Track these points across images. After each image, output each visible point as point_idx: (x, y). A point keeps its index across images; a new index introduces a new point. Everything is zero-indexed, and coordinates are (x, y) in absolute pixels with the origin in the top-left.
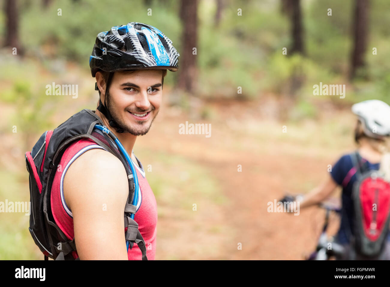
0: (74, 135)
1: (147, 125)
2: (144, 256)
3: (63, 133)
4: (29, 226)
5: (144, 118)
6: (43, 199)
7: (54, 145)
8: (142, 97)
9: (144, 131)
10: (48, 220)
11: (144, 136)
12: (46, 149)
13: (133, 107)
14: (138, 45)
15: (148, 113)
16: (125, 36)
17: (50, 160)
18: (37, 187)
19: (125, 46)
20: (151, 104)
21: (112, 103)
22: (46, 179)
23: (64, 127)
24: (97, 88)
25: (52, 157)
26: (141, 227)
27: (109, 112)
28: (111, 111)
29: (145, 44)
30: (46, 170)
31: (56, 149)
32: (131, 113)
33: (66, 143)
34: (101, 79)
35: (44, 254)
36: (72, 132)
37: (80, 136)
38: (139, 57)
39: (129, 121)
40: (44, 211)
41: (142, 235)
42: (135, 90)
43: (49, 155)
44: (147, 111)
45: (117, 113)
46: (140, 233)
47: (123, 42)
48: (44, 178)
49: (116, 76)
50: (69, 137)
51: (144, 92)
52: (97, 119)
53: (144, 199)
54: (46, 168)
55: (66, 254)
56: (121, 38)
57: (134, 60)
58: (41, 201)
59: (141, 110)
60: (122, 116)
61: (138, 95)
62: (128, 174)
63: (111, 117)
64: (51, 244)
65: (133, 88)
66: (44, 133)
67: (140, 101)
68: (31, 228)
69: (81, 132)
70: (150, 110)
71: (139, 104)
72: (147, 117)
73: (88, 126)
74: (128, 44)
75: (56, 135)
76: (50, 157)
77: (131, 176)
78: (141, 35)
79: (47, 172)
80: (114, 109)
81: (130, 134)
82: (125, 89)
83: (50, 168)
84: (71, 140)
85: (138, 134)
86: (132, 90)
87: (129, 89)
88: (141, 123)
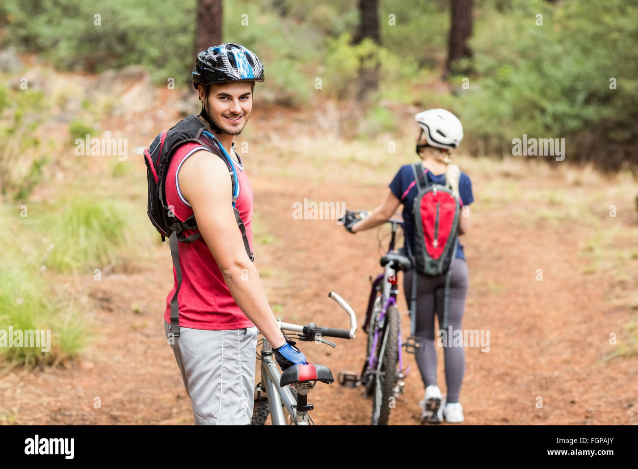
0: (184, 138)
1: (240, 127)
2: (244, 235)
3: (175, 136)
4: (147, 210)
5: (237, 121)
6: (159, 189)
7: (168, 145)
8: (234, 104)
9: (238, 131)
10: (163, 205)
11: (238, 135)
12: (161, 148)
13: (227, 113)
14: (227, 63)
15: (241, 117)
16: (217, 56)
17: (165, 157)
18: (154, 179)
19: (218, 63)
20: (243, 109)
21: (211, 110)
22: (161, 172)
23: (176, 131)
24: (200, 99)
25: (166, 155)
26: (240, 212)
27: (209, 117)
28: (211, 117)
29: (233, 62)
30: (161, 165)
31: (169, 148)
32: (226, 117)
33: (178, 144)
34: (202, 91)
35: (160, 233)
36: (184, 135)
37: (190, 140)
38: (227, 73)
39: (225, 124)
40: (160, 198)
41: (242, 218)
42: (228, 98)
43: (164, 153)
44: (239, 116)
45: (215, 117)
46: (241, 217)
47: (216, 60)
48: (160, 171)
49: (213, 88)
50: (180, 140)
51: (236, 100)
52: (203, 126)
53: (241, 190)
54: (161, 163)
55: (178, 233)
56: (214, 57)
57: (224, 75)
58: (157, 190)
59: (234, 114)
60: (219, 120)
61: (232, 102)
62: (230, 171)
63: (211, 121)
64: (166, 225)
65: (228, 97)
66: (159, 135)
67: (233, 108)
68: (149, 212)
69: (191, 136)
70: (241, 115)
71: (232, 110)
72: (239, 120)
73: (197, 132)
74: (219, 62)
75: (169, 138)
76: (164, 155)
77: (232, 173)
78: (231, 55)
79: (162, 167)
80: (213, 115)
81: (226, 134)
82: (220, 98)
83: (164, 164)
84: (182, 142)
85: (233, 134)
86: (226, 98)
87: (224, 98)
88: (235, 125)
